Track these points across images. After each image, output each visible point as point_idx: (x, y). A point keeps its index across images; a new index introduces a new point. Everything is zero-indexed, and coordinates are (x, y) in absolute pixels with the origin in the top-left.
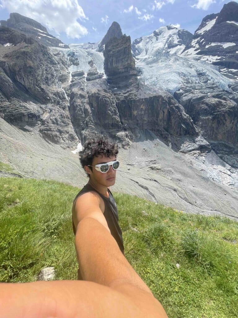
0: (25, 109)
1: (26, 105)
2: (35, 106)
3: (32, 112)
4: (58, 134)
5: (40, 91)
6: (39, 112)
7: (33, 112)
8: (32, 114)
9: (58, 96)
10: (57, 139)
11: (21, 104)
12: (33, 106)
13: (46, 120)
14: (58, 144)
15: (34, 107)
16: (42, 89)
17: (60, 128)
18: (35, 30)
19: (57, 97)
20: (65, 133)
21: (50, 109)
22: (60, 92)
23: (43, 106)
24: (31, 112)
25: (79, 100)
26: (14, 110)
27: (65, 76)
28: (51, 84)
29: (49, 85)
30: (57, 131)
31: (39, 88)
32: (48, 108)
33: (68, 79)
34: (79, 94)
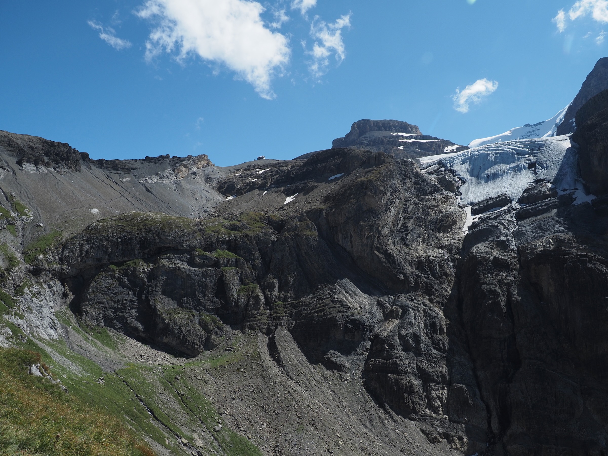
0: (342, 309)
1: (346, 297)
2: (366, 301)
3: (355, 317)
4: (416, 383)
5: (384, 260)
6: (373, 317)
7: (357, 317)
8: (356, 320)
9: (428, 270)
10: (413, 403)
11: (336, 296)
12: (361, 299)
13: (388, 337)
14: (413, 420)
15: (362, 304)
16: (389, 257)
17: (425, 366)
18: (393, 137)
19: (426, 273)
20: (438, 384)
21: (402, 307)
22: (436, 259)
23: (387, 299)
24: (353, 316)
25: (490, 278)
26: (318, 312)
27: (451, 215)
28: (413, 241)
29: (407, 245)
30: (414, 374)
31: (381, 253)
32: (398, 305)
33: (459, 224)
34: (492, 259)
